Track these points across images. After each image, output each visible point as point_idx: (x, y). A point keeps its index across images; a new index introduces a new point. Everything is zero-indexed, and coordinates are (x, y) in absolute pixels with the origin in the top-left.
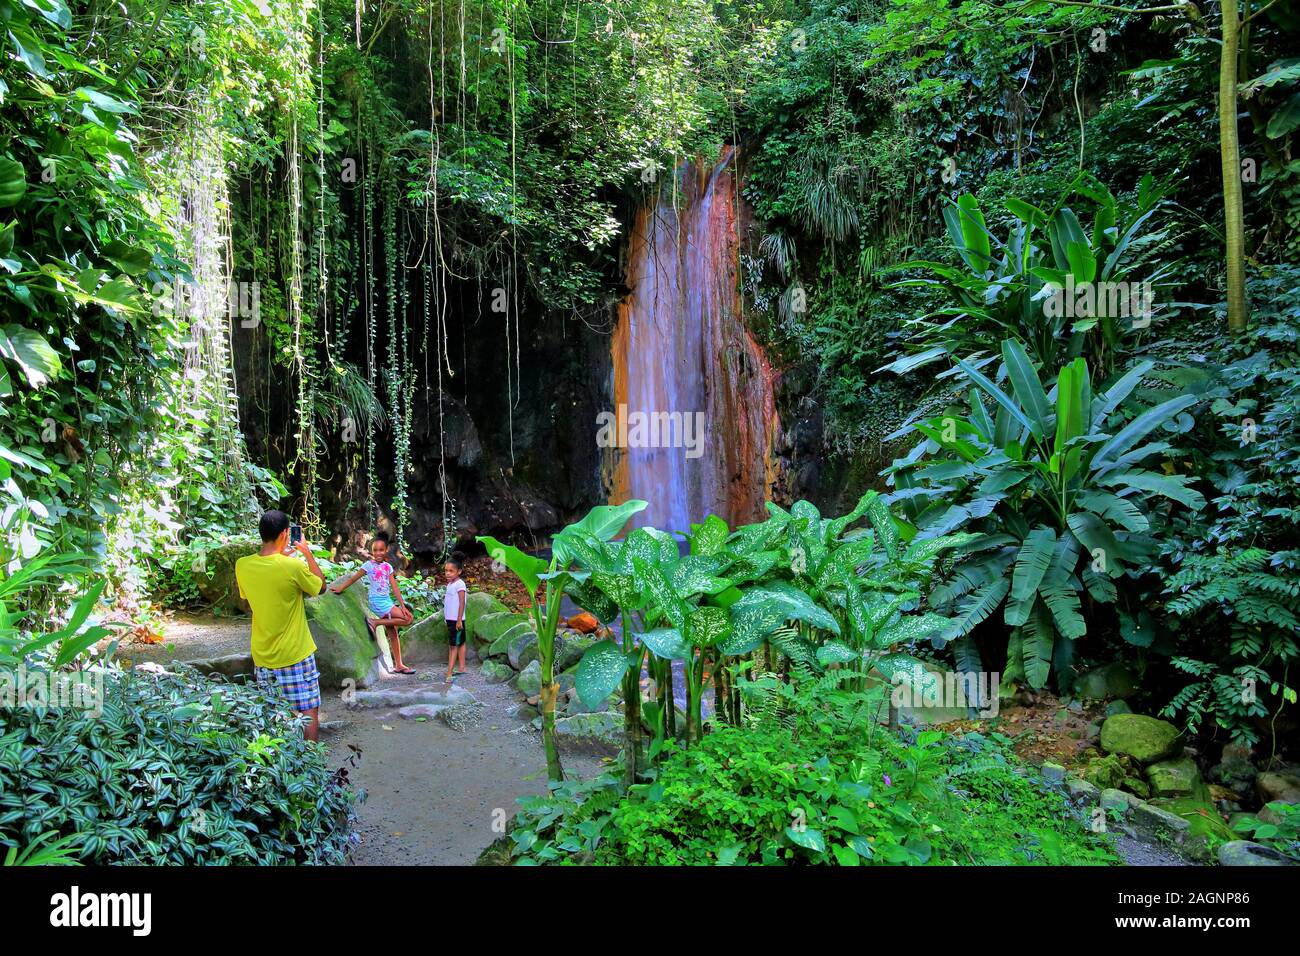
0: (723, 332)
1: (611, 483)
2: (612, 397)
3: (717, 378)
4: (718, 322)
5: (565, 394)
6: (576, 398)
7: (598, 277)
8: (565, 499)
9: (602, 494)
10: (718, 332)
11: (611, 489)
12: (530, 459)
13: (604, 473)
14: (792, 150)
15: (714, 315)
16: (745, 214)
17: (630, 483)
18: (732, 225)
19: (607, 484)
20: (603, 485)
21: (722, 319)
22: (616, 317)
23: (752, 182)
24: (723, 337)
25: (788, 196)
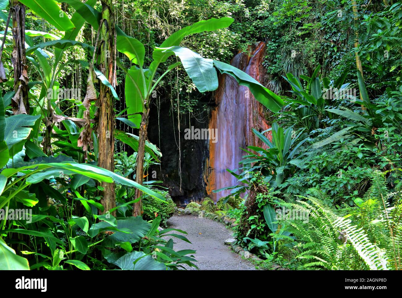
0: (253, 121)
1: (207, 181)
2: (208, 147)
3: (250, 139)
4: (251, 117)
5: (189, 146)
6: (193, 148)
7: (196, 102)
8: (188, 187)
9: (203, 186)
10: (252, 120)
11: (207, 183)
12: (175, 171)
13: (204, 177)
14: (278, 46)
15: (250, 114)
16: (263, 72)
17: (216, 181)
18: (258, 77)
19: (206, 181)
20: (204, 181)
21: (253, 115)
22: (211, 116)
23: (266, 59)
24: (254, 122)
25: (277, 65)
